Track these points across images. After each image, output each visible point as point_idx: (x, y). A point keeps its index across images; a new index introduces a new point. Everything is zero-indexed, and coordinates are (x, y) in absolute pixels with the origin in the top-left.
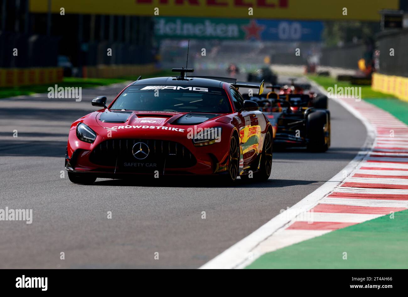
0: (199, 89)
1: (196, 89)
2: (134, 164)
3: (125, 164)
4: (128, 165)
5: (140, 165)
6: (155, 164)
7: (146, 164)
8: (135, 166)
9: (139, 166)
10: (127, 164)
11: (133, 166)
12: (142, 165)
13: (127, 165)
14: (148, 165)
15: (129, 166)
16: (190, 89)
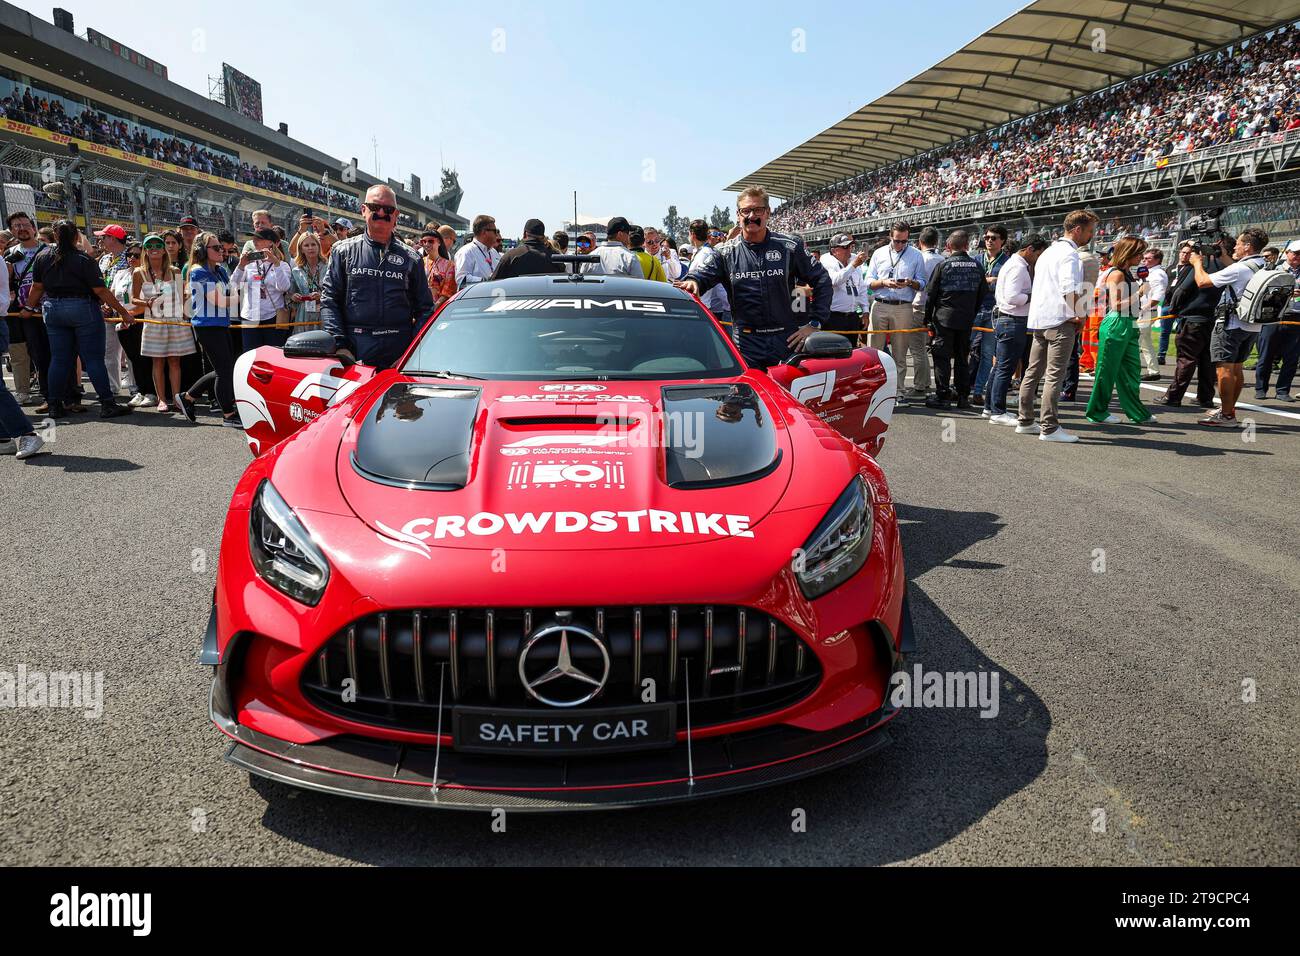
0: (641, 306)
1: (634, 305)
2: (532, 730)
3: (482, 728)
4: (501, 735)
5: (565, 733)
6: (639, 725)
7: (597, 727)
8: (536, 739)
9: (557, 739)
10: (497, 733)
11: (528, 739)
12: (575, 734)
13: (493, 736)
14: (602, 732)
15: (506, 740)
16: (619, 305)
